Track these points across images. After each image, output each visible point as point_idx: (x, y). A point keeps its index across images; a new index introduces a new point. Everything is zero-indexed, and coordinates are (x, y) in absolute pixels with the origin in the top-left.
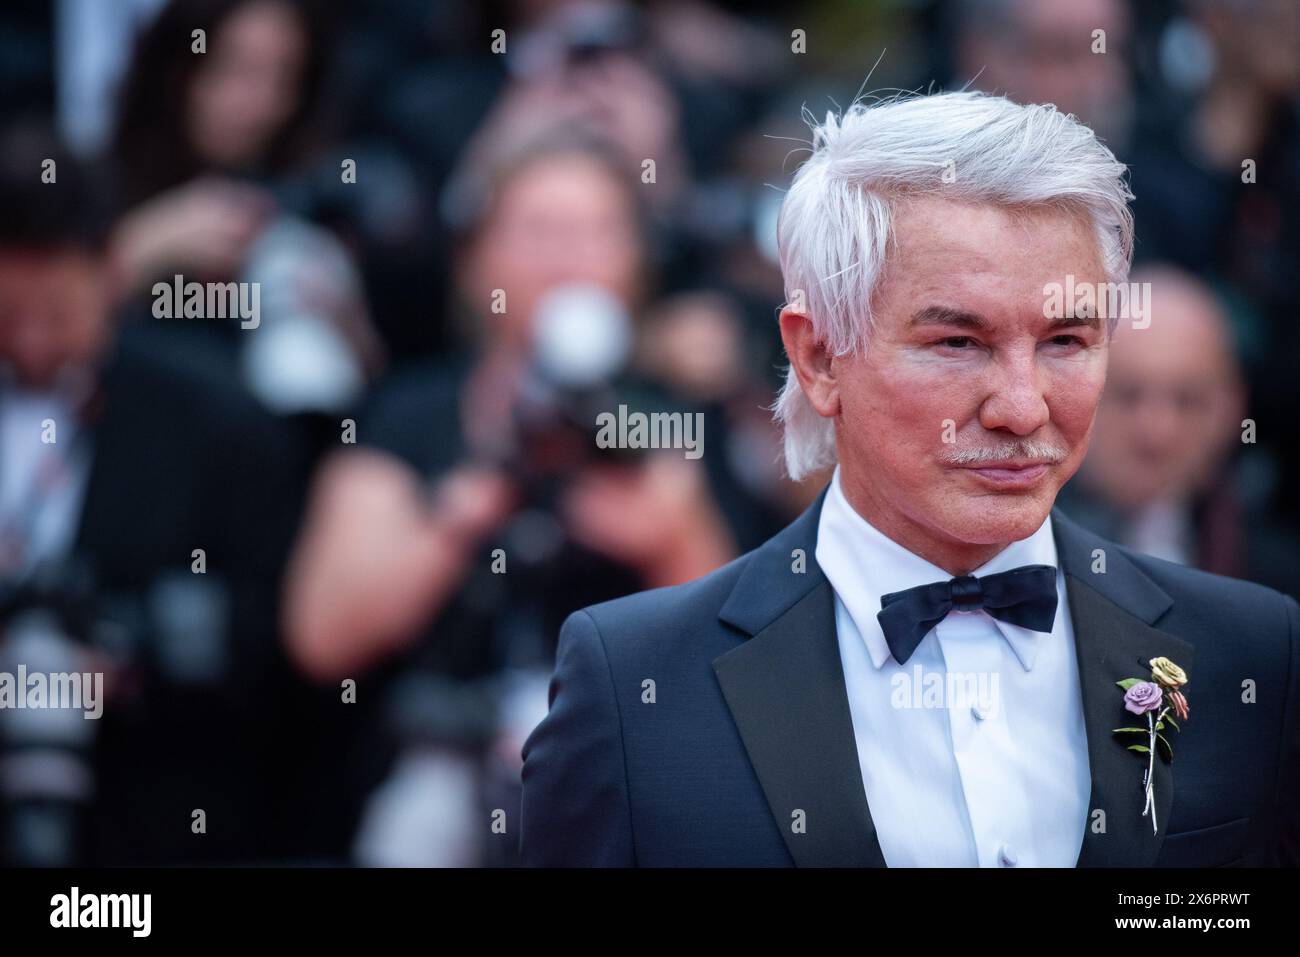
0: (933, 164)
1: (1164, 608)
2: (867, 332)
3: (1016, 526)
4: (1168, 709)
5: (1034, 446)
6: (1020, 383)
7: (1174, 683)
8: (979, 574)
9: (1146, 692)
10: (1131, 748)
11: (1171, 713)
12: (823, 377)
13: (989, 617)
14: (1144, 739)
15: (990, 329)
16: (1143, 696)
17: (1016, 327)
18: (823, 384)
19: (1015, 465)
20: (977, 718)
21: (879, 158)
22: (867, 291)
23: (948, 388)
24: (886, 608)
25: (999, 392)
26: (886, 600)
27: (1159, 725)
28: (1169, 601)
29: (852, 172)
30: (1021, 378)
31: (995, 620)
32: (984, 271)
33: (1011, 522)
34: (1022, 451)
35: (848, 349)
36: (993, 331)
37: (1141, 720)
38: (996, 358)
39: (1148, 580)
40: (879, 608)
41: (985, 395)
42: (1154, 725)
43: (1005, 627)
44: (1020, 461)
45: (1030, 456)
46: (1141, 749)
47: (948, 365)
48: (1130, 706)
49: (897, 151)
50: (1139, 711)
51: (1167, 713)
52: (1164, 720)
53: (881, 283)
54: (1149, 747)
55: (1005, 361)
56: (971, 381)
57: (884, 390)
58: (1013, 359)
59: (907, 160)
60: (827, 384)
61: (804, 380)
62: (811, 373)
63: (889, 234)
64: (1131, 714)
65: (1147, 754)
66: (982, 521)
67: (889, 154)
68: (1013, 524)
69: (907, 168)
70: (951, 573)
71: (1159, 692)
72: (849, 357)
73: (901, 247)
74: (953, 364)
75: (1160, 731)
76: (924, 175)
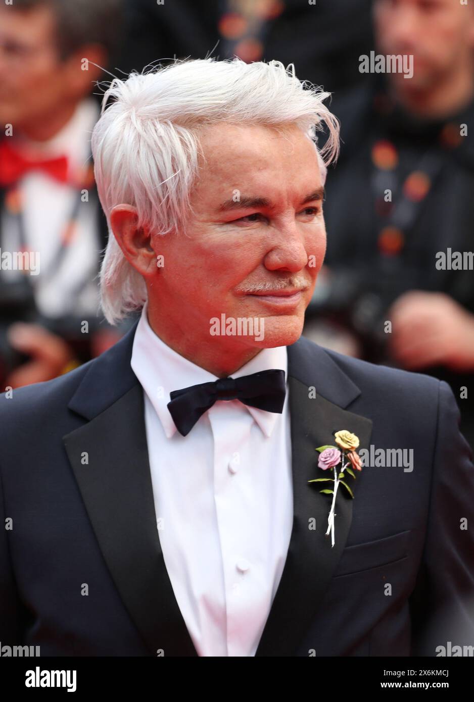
0: (221, 102)
1: (354, 396)
2: (186, 217)
3: (292, 335)
4: (348, 463)
5: (297, 279)
6: (293, 239)
7: (350, 447)
8: (234, 376)
9: (329, 454)
10: (321, 492)
11: (350, 467)
12: (144, 251)
13: (243, 405)
14: (331, 485)
15: (272, 206)
16: (328, 457)
17: (286, 203)
18: (144, 256)
19: (288, 293)
20: (231, 473)
21: (181, 102)
22: (186, 189)
23: (245, 246)
24: (174, 400)
25: (280, 246)
26: (173, 395)
27: (342, 476)
28: (358, 391)
29: (160, 113)
30: (293, 235)
31: (247, 406)
32: (265, 168)
33: (289, 333)
34: (291, 283)
35: (170, 229)
36: (274, 208)
37: (329, 473)
38: (273, 224)
39: (346, 377)
40: (169, 400)
41: (269, 249)
42: (338, 476)
43: (253, 411)
44: (290, 289)
45: (295, 285)
46: (327, 491)
47: (244, 232)
48: (321, 465)
49: (194, 96)
50: (325, 467)
51: (347, 467)
52: (345, 471)
53: (195, 184)
54: (333, 490)
55: (280, 226)
56: (259, 241)
57: (201, 252)
58: (286, 224)
59: (202, 102)
60: (148, 256)
61: (130, 254)
62: (134, 250)
63: (199, 150)
64: (320, 469)
65: (332, 495)
66: (271, 333)
67: (188, 99)
68: (290, 334)
69: (203, 106)
70: (218, 377)
71: (338, 453)
72: (171, 235)
73: (208, 159)
74: (247, 231)
75: (341, 479)
76: (216, 110)
